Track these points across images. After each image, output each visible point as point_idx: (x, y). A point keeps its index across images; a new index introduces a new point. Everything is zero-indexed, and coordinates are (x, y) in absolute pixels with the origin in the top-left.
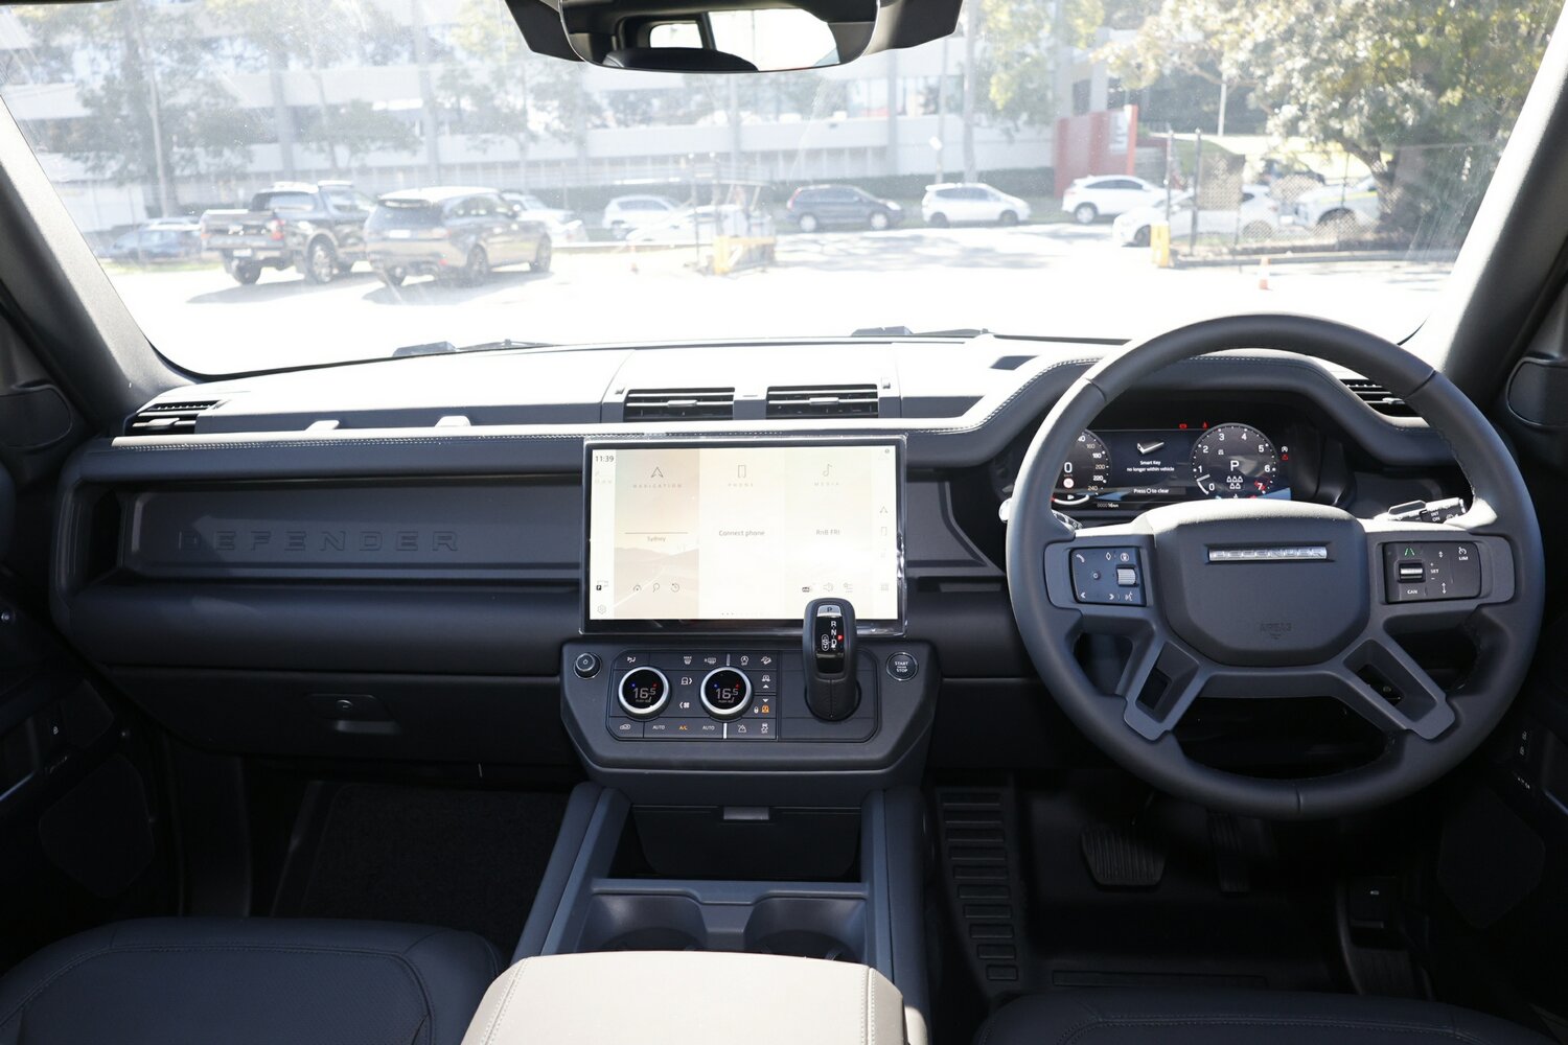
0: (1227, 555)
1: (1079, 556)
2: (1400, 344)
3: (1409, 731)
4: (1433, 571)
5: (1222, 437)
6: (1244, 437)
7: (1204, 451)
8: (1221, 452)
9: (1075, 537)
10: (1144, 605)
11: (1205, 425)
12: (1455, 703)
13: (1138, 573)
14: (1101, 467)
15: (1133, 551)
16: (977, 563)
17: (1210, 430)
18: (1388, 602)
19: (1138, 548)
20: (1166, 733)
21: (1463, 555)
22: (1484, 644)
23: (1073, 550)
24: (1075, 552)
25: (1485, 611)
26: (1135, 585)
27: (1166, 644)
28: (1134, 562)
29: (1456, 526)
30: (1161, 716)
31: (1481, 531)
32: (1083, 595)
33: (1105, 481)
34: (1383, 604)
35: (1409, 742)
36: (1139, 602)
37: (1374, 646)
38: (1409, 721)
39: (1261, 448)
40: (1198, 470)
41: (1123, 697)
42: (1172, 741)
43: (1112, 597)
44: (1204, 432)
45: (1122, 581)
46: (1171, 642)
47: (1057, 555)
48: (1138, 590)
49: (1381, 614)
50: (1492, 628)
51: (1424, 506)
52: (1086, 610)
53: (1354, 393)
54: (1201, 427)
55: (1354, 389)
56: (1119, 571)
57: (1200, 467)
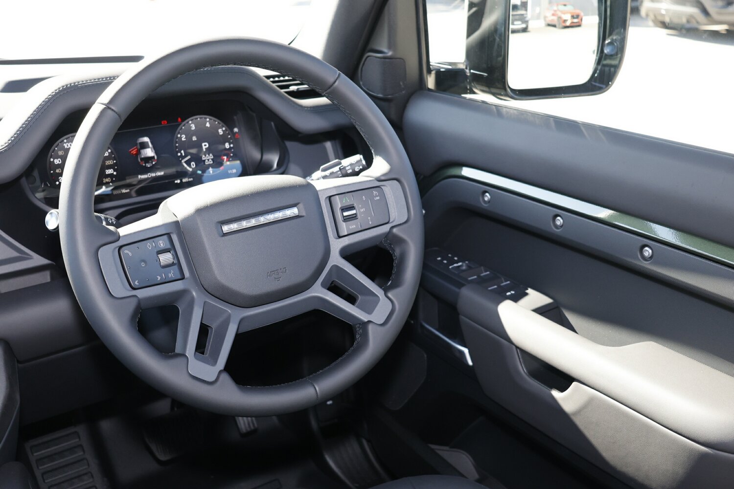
0: (234, 226)
1: (126, 251)
2: (289, 44)
3: (369, 322)
4: (362, 210)
5: (193, 127)
6: (208, 125)
7: (183, 139)
8: (194, 138)
9: (119, 237)
10: (183, 278)
11: (179, 119)
12: (390, 295)
13: (174, 254)
14: (110, 162)
15: (165, 237)
16: (23, 258)
17: (183, 123)
18: (340, 237)
19: (168, 235)
20: (220, 372)
21: (376, 196)
22: (397, 252)
23: (121, 247)
24: (123, 248)
25: (395, 230)
26: (173, 264)
27: (205, 302)
28: (169, 246)
29: (368, 177)
30: (214, 361)
31: (383, 178)
32: (136, 283)
33: (115, 173)
34: (337, 239)
35: (370, 327)
36: (179, 277)
37: (336, 268)
38: (367, 315)
39: (221, 132)
40: (181, 154)
41: (183, 355)
42: (225, 377)
43: (159, 278)
44: (179, 125)
45: (163, 263)
46: (207, 300)
47: (107, 254)
48: (176, 267)
49: (336, 245)
50: (399, 241)
51: (340, 163)
52: (142, 294)
53: (274, 85)
54: (177, 121)
55: (273, 82)
56: (159, 255)
57: (182, 152)
